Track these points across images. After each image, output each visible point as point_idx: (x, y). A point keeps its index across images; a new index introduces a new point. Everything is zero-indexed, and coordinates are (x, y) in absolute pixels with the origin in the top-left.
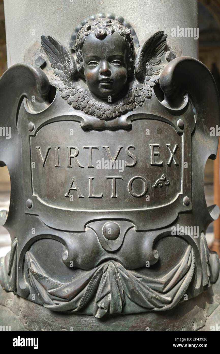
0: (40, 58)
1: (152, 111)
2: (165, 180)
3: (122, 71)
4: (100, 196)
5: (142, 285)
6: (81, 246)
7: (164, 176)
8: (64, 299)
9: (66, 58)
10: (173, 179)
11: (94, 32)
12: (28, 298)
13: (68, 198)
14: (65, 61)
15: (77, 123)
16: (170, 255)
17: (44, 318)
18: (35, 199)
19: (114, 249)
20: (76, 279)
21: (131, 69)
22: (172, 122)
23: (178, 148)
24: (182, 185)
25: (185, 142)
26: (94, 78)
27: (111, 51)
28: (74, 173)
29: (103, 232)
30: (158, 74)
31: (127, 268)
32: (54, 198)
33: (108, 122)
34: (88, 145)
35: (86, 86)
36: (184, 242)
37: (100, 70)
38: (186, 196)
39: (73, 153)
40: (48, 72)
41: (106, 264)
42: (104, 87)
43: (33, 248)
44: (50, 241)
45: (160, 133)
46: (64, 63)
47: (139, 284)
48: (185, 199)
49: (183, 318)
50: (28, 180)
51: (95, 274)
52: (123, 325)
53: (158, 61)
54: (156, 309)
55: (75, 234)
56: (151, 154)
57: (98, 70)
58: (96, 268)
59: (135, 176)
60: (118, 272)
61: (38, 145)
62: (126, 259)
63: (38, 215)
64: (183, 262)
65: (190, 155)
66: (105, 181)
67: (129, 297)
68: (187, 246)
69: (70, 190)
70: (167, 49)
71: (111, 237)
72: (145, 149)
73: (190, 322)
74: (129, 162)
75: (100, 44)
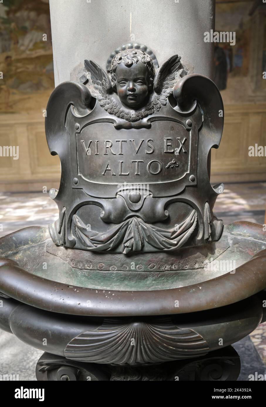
0: (84, 76)
1: (167, 115)
2: (175, 163)
3: (143, 88)
4: (127, 174)
5: (156, 233)
6: (113, 207)
7: (174, 160)
8: (102, 242)
9: (104, 78)
10: (182, 162)
11: (124, 61)
12: (75, 247)
13: (104, 176)
14: (103, 80)
15: (111, 124)
16: (178, 215)
17: (87, 258)
18: (80, 178)
19: (136, 209)
20: (110, 230)
21: (151, 85)
22: (182, 121)
23: (187, 141)
24: (189, 167)
25: (192, 136)
26: (124, 93)
27: (136, 75)
28: (109, 159)
29: (129, 198)
30: (172, 87)
31: (146, 222)
32: (95, 176)
33: (134, 123)
34: (119, 139)
35: (118, 97)
36: (189, 207)
37: (128, 88)
38: (192, 175)
39: (109, 145)
40: (90, 87)
41: (131, 219)
42: (131, 99)
43: (78, 212)
44: (91, 205)
45: (172, 130)
46: (102, 81)
47: (153, 232)
48: (191, 176)
49: (187, 258)
50: (74, 164)
51: (123, 226)
52: (142, 260)
53: (173, 77)
54: (166, 249)
55: (110, 200)
56: (165, 145)
57: (127, 88)
58: (124, 222)
59: (153, 160)
60: (139, 225)
61: (82, 140)
62: (145, 216)
63: (82, 189)
64: (188, 220)
65: (196, 145)
66: (131, 164)
67: (147, 240)
68: (192, 210)
69: (106, 170)
70: (181, 67)
71: (134, 201)
72: (161, 141)
73: (193, 262)
74: (148, 150)
75: (128, 70)
